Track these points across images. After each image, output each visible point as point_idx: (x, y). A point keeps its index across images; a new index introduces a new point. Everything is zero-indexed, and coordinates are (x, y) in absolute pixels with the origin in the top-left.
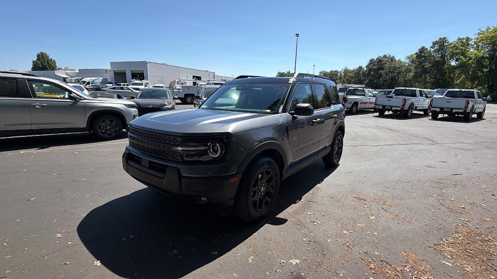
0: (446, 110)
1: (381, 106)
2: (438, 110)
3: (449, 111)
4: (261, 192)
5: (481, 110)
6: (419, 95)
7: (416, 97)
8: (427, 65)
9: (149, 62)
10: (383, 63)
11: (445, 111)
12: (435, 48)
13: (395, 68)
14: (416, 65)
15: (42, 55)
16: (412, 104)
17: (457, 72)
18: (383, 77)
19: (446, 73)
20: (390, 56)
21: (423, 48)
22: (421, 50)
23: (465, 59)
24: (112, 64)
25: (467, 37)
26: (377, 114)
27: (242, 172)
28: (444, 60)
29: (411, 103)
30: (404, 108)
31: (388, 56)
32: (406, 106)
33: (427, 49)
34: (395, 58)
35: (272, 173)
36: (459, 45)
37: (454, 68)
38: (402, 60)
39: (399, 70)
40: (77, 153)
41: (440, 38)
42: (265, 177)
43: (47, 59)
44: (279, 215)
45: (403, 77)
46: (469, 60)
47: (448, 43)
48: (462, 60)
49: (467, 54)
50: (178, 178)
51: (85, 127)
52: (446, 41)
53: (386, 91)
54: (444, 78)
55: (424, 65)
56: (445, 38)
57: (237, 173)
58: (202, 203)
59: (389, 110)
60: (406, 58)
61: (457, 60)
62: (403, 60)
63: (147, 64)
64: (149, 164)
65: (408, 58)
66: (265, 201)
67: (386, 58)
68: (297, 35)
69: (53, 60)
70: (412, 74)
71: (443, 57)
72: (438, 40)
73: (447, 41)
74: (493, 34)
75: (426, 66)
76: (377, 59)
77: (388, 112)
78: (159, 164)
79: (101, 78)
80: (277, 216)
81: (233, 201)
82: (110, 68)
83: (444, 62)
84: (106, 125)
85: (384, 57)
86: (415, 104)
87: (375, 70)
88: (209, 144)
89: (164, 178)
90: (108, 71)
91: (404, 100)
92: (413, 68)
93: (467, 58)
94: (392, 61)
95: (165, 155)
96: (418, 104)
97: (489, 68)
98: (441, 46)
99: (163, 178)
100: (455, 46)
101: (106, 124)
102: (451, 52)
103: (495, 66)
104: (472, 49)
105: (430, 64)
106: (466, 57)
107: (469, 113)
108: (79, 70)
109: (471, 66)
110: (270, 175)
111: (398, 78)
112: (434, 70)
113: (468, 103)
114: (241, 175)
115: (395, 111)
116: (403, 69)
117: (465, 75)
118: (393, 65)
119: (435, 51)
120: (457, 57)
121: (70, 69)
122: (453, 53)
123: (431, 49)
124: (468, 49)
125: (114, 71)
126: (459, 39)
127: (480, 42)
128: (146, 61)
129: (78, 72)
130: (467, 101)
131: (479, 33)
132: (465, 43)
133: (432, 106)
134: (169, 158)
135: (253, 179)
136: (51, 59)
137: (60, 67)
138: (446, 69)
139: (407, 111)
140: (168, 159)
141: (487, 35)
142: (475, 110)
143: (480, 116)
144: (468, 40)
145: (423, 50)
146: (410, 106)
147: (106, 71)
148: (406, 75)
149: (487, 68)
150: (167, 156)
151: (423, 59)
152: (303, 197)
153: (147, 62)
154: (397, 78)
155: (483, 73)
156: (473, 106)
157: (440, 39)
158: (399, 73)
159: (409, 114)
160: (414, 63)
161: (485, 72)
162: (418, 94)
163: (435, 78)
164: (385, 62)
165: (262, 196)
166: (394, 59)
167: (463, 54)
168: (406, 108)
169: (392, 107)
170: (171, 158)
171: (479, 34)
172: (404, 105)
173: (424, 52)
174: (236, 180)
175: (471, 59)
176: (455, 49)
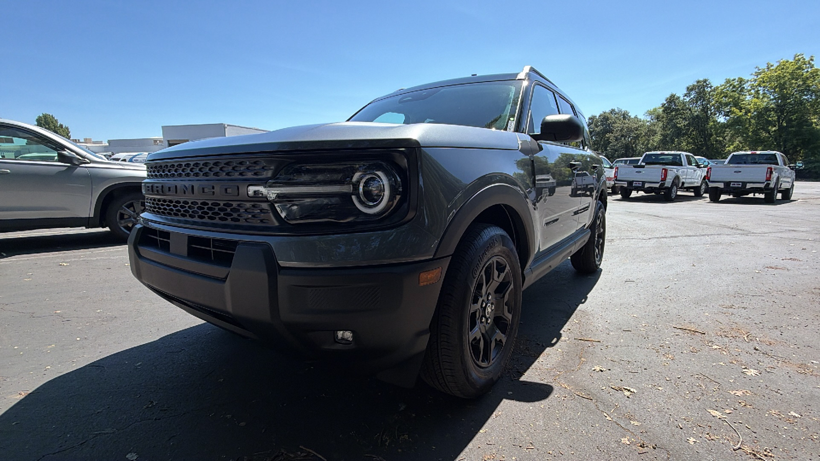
0: (734, 186)
1: (626, 183)
2: (721, 186)
3: (739, 187)
4: (485, 317)
5: (788, 186)
6: (687, 163)
7: (682, 165)
8: (682, 123)
9: (228, 125)
10: (611, 122)
11: (732, 187)
12: (692, 97)
13: (630, 130)
14: (663, 124)
15: (45, 119)
16: (677, 178)
17: (728, 133)
18: (611, 144)
19: (711, 135)
20: (621, 111)
21: (673, 96)
22: (670, 99)
23: (741, 112)
24: (165, 128)
25: (739, 78)
26: (619, 197)
27: (449, 256)
28: (707, 115)
29: (674, 175)
30: (664, 184)
31: (617, 110)
32: (668, 180)
33: (679, 98)
34: (629, 115)
35: (508, 268)
36: (728, 91)
37: (724, 126)
38: (639, 117)
39: (636, 132)
40: (65, 264)
41: (697, 80)
42: (495, 279)
43: (54, 126)
44: (526, 374)
45: (643, 144)
46: (746, 113)
47: (711, 87)
48: (735, 113)
49: (742, 104)
50: (266, 275)
51: (92, 215)
52: (708, 85)
53: (627, 160)
54: (709, 143)
55: (677, 123)
56: (705, 81)
57: (436, 257)
58: (338, 347)
59: (638, 189)
60: (646, 113)
61: (727, 115)
62: (641, 117)
63: (225, 128)
64: (189, 248)
65: (650, 113)
66: (496, 340)
67: (615, 114)
69: (64, 127)
70: (658, 138)
71: (705, 109)
72: (696, 83)
73: (710, 85)
74: (780, 72)
75: (680, 125)
76: (600, 116)
77: (637, 193)
78: (215, 240)
79: (147, 153)
80: (523, 379)
81: (426, 338)
82: (162, 137)
83: (708, 118)
84: (135, 214)
85: (611, 112)
86: (681, 177)
87: (598, 134)
88: (357, 176)
89: (228, 278)
90: (158, 142)
91: (664, 171)
92: (658, 129)
93: (743, 111)
94: (624, 118)
95: (230, 215)
96: (686, 178)
97: (779, 126)
98: (700, 93)
99: (223, 280)
100: (722, 92)
101: (134, 211)
102: (717, 102)
103: (786, 122)
104: (748, 97)
105: (686, 121)
106: (741, 109)
107: (773, 189)
108: (109, 142)
109: (750, 121)
110: (505, 273)
111: (636, 146)
112: (693, 131)
113: (771, 173)
114: (446, 263)
115: (650, 189)
116: (643, 131)
117: (743, 136)
118: (627, 125)
119: (691, 101)
120: (727, 109)
121: (93, 140)
122: (720, 103)
123: (685, 97)
124: (744, 97)
125: (168, 141)
126: (728, 81)
127: (759, 85)
128: (224, 123)
129: (108, 144)
130: (768, 168)
131: (756, 73)
132: (738, 87)
133: (711, 179)
134: (242, 222)
135: (475, 278)
136: (61, 126)
137: (77, 139)
138: (711, 128)
139: (669, 190)
140: (237, 223)
141: (770, 75)
142: (781, 184)
143: (787, 196)
144: (741, 83)
145: (672, 99)
146: (673, 181)
147: (155, 141)
148: (649, 140)
149: (775, 126)
150: (235, 215)
151: (674, 113)
152: (561, 332)
153: (224, 125)
154: (634, 145)
155: (770, 134)
156: (778, 178)
157: (698, 82)
158: (637, 137)
159: (673, 196)
160: (660, 120)
161: (772, 132)
162: (684, 160)
163: (694, 143)
164: (613, 120)
165: (488, 326)
166: (627, 115)
167: (736, 105)
168: (668, 183)
169: (644, 183)
170: (246, 220)
171: (758, 74)
172: (664, 179)
173: (675, 103)
174: (434, 277)
175: (748, 111)
176: (723, 97)
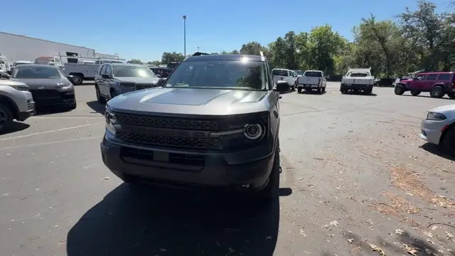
0: (307, 86)
3: (309, 86)
5: (324, 86)
6: (289, 75)
12: (287, 39)
14: (276, 52)
17: (301, 58)
19: (295, 59)
20: (257, 43)
21: (279, 38)
25: (306, 33)
31: (255, 43)
33: (282, 39)
36: (301, 38)
37: (299, 55)
48: (303, 49)
49: (306, 45)
52: (294, 34)
56: (292, 32)
60: (268, 45)
61: (300, 49)
62: (266, 47)
68: (185, 17)
71: (292, 46)
72: (289, 33)
74: (320, 31)
75: (282, 53)
76: (248, 45)
80: (280, 187)
83: (293, 50)
85: (253, 43)
88: (246, 125)
92: (273, 54)
93: (306, 48)
94: (258, 46)
96: (289, 82)
97: (319, 56)
98: (291, 37)
100: (299, 38)
102: (297, 43)
104: (309, 41)
105: (285, 51)
107: (320, 88)
109: (309, 54)
112: (287, 56)
114: (274, 155)
117: (306, 60)
119: (287, 41)
120: (300, 47)
123: (285, 39)
124: (306, 41)
126: (301, 33)
127: (313, 36)
132: (304, 37)
133: (299, 83)
138: (294, 55)
141: (316, 32)
143: (324, 90)
145: (279, 40)
149: (317, 56)
151: (280, 47)
156: (322, 83)
160: (274, 50)
161: (316, 59)
166: (260, 45)
167: (304, 45)
171: (312, 31)
173: (280, 42)
175: (309, 48)
176: (299, 41)
